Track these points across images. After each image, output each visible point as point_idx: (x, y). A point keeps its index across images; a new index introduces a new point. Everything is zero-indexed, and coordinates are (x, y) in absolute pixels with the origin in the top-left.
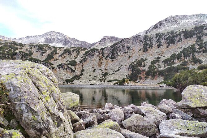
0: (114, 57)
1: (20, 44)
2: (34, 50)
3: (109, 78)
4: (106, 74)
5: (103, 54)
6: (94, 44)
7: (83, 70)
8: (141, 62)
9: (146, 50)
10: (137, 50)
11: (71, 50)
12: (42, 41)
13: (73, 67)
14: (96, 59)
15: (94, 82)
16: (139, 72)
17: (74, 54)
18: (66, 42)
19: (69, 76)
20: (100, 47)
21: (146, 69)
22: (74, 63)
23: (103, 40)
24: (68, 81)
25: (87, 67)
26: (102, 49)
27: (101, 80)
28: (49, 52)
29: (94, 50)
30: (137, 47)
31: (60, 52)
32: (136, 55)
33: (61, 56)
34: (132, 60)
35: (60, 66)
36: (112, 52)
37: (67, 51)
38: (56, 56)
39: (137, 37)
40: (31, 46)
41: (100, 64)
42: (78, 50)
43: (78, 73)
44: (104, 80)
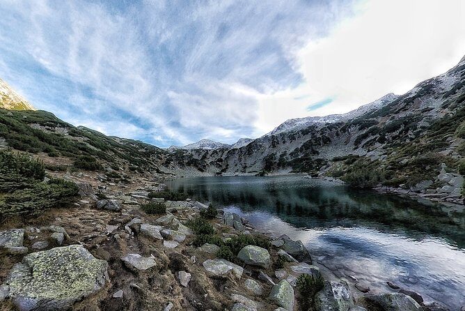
0: (250, 153)
1: (184, 150)
2: (193, 153)
3: (247, 170)
4: (246, 167)
5: (241, 152)
6: (233, 145)
7: (228, 165)
8: (272, 156)
9: (274, 146)
10: (267, 147)
11: (218, 151)
12: (197, 147)
13: (220, 164)
14: (237, 156)
15: (237, 173)
16: (271, 164)
17: (220, 154)
18: (213, 146)
19: (218, 170)
20: (238, 147)
21: (277, 161)
22: (220, 160)
23: (240, 142)
24: (218, 174)
25: (231, 162)
26: (240, 149)
27: (243, 172)
28: (203, 153)
29: (234, 150)
30: (267, 145)
31: (210, 153)
32: (268, 150)
33: (211, 156)
34: (265, 155)
35: (212, 163)
36: (248, 150)
37: (215, 152)
38: (208, 156)
39: (266, 137)
40: (192, 150)
41: (240, 160)
42: (222, 150)
43: (224, 167)
44: (245, 172)
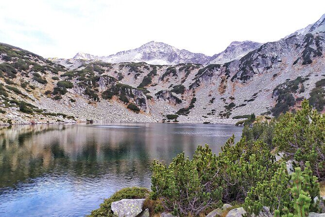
0: (247, 76)
1: (108, 65)
2: (125, 71)
3: (235, 112)
4: (232, 105)
5: (227, 72)
6: (215, 56)
7: (194, 100)
8: (296, 84)
9: (307, 61)
10: (290, 62)
11: (177, 68)
12: (137, 58)
13: (179, 96)
14: (216, 81)
15: (210, 119)
16: (290, 102)
17: (181, 75)
18: (172, 56)
19: (172, 110)
20: (222, 63)
21: (306, 95)
22: (180, 90)
23: (231, 49)
24: (170, 117)
25: (202, 94)
26: (227, 65)
27: (222, 115)
28: (146, 73)
29: (212, 67)
30: (290, 56)
31: (160, 73)
32: (288, 72)
33: (162, 79)
34: (281, 80)
35: (160, 94)
36: (243, 69)
37: (171, 71)
38: (155, 80)
39: (291, 39)
40: (122, 66)
41: (223, 89)
42: (187, 68)
43: (186, 104)
44: (227, 115)
